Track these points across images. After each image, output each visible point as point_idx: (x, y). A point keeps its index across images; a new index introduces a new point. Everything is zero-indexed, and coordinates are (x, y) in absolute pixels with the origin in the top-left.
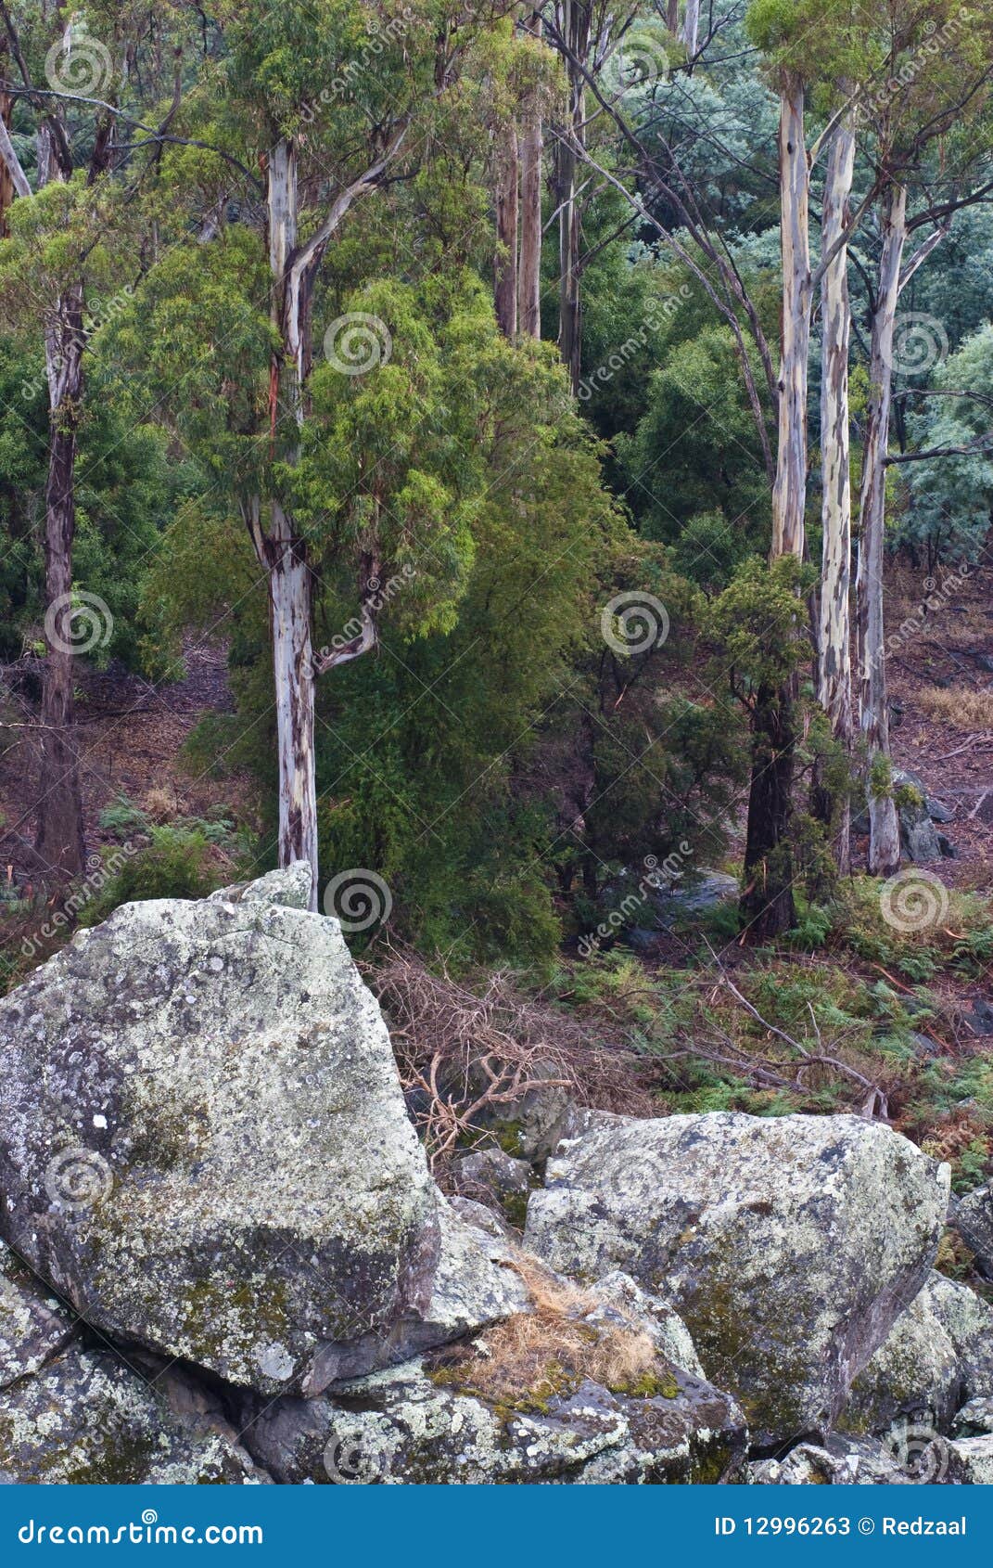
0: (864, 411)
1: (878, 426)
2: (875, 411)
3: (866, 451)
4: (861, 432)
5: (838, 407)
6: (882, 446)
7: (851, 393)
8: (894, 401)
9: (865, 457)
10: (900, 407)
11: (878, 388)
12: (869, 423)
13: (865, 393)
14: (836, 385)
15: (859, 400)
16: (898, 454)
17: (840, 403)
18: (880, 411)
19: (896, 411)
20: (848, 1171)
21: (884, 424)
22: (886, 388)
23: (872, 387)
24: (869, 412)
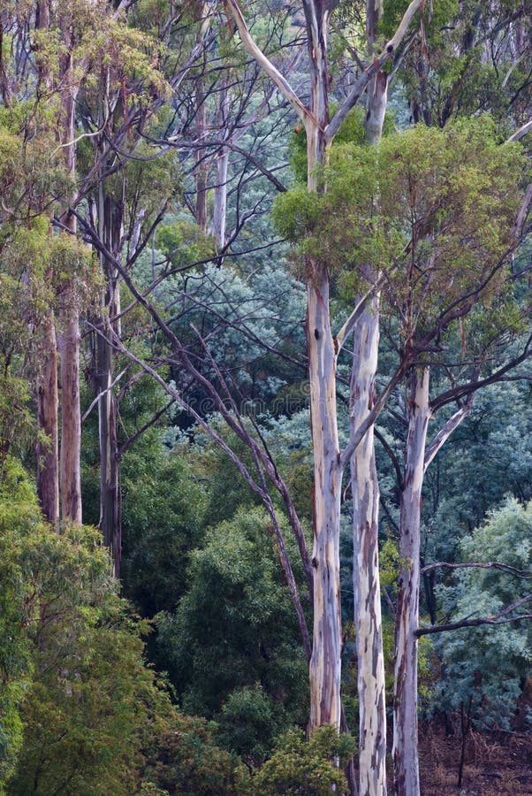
0: (395, 584)
1: (408, 599)
2: (405, 584)
3: (398, 623)
4: (393, 605)
5: (370, 581)
6: (414, 618)
7: (382, 567)
8: (423, 575)
9: (397, 628)
10: (429, 579)
11: (408, 562)
12: (400, 596)
13: (396, 566)
14: (368, 561)
15: (391, 573)
16: (429, 625)
17: (371, 579)
18: (410, 584)
19: (426, 584)
21: (415, 597)
22: (415, 561)
23: (402, 561)
24: (400, 585)
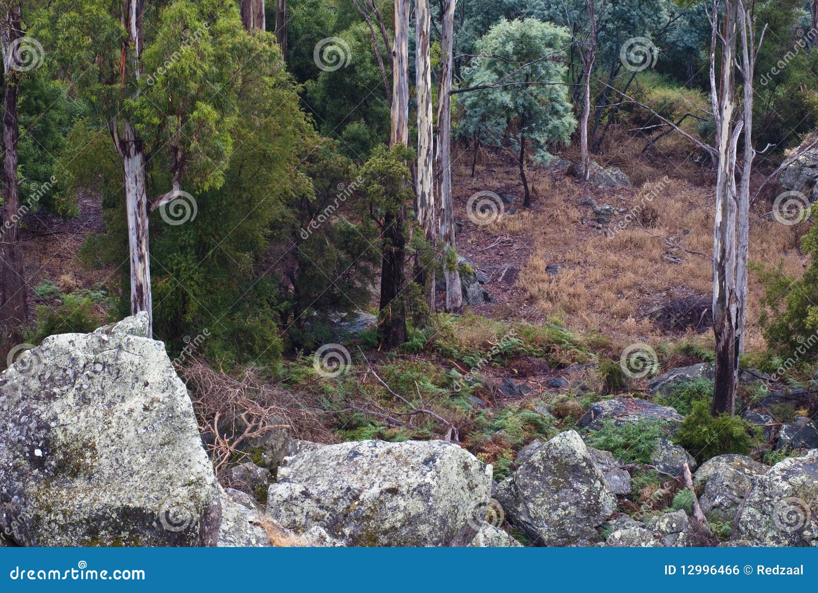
0: (439, 66)
1: (446, 74)
2: (444, 66)
3: (440, 87)
4: (438, 77)
5: (425, 64)
6: (449, 85)
7: (432, 56)
8: (454, 61)
9: (440, 90)
10: (458, 64)
11: (446, 54)
12: (441, 72)
13: (439, 56)
14: (424, 53)
15: (437, 60)
16: (457, 89)
17: (425, 63)
18: (447, 66)
19: (456, 66)
20: (438, 470)
21: (449, 73)
22: (450, 54)
23: (443, 53)
24: (441, 66)
